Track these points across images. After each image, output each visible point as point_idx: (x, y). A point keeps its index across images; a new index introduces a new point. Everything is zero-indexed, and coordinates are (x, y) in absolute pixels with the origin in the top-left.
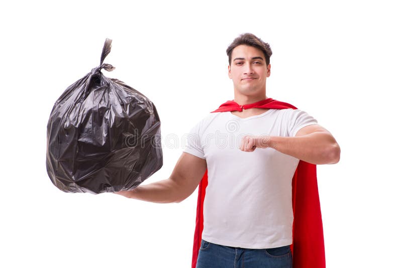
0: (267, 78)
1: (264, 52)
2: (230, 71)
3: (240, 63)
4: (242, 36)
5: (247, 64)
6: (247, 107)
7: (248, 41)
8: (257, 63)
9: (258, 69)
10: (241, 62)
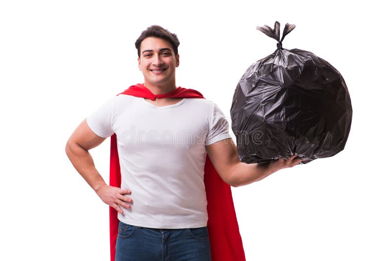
0: (176, 68)
1: (171, 43)
2: (140, 63)
3: (148, 55)
4: (149, 28)
5: (156, 55)
6: (160, 97)
7: (155, 32)
8: (165, 54)
9: (167, 60)
10: (150, 54)
